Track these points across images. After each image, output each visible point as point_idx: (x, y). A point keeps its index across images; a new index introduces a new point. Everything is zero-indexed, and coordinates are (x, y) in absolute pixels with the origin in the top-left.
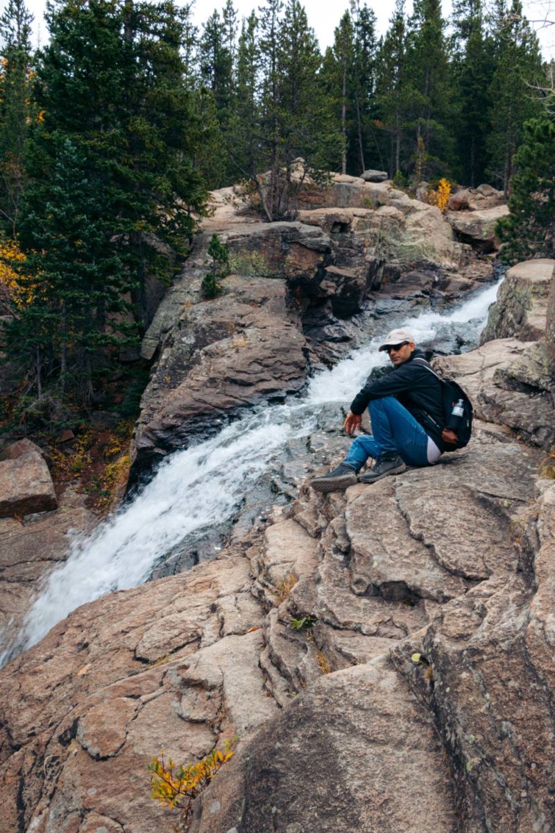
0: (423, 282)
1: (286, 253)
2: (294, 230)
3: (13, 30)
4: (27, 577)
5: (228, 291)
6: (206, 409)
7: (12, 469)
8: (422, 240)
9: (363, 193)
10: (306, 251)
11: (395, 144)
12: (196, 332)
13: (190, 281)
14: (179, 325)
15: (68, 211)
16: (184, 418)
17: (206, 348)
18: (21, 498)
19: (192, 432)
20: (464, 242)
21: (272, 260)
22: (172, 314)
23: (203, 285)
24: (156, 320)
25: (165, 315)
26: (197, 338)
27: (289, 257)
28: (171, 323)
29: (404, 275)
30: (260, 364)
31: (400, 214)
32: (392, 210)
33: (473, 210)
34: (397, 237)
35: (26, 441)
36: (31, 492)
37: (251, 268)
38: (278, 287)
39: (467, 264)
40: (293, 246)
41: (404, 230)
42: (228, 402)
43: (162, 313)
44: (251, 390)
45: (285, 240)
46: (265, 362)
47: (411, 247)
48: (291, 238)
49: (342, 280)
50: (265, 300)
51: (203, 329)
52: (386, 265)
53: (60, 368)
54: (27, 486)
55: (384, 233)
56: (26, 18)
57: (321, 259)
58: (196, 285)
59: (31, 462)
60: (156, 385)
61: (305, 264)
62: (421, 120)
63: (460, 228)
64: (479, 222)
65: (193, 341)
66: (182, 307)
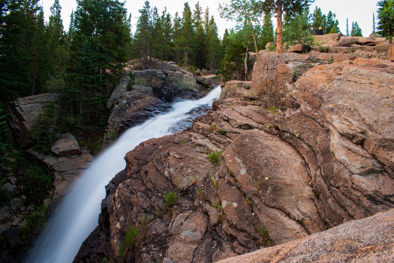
0: (189, 94)
1: (152, 79)
2: (155, 72)
3: (55, 11)
4: (75, 173)
5: (134, 89)
6: (140, 116)
7: (65, 141)
8: (188, 82)
9: (171, 67)
10: (158, 79)
11: (177, 55)
12: (127, 99)
13: (123, 85)
14: (121, 98)
15: (86, 59)
16: (133, 118)
17: (133, 102)
18: (69, 150)
19: (136, 123)
20: (200, 84)
21: (148, 81)
22: (117, 94)
23: (127, 86)
24: (111, 96)
25: (115, 95)
26: (127, 101)
27: (153, 80)
28: (117, 97)
29: (183, 92)
30: (153, 106)
31: (182, 74)
32: (180, 72)
33: (201, 75)
34: (181, 81)
35: (68, 134)
36: (72, 148)
37: (141, 83)
38: (150, 88)
39: (201, 91)
40: (154, 77)
41: (183, 78)
42: (146, 115)
43: (113, 94)
44: (153, 112)
45: (152, 75)
46: (155, 105)
47: (185, 84)
48: (154, 75)
49: (167, 90)
50: (147, 92)
51: (129, 98)
52: (178, 89)
53: (80, 110)
54: (71, 146)
55: (177, 79)
56: (59, 8)
57: (163, 82)
58: (125, 86)
59: (71, 139)
60: (114, 116)
61: (158, 83)
62: (186, 47)
63: (199, 80)
64: (204, 79)
65: (126, 102)
66: (121, 92)
